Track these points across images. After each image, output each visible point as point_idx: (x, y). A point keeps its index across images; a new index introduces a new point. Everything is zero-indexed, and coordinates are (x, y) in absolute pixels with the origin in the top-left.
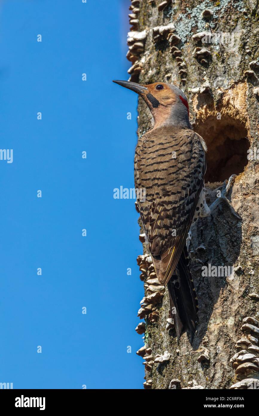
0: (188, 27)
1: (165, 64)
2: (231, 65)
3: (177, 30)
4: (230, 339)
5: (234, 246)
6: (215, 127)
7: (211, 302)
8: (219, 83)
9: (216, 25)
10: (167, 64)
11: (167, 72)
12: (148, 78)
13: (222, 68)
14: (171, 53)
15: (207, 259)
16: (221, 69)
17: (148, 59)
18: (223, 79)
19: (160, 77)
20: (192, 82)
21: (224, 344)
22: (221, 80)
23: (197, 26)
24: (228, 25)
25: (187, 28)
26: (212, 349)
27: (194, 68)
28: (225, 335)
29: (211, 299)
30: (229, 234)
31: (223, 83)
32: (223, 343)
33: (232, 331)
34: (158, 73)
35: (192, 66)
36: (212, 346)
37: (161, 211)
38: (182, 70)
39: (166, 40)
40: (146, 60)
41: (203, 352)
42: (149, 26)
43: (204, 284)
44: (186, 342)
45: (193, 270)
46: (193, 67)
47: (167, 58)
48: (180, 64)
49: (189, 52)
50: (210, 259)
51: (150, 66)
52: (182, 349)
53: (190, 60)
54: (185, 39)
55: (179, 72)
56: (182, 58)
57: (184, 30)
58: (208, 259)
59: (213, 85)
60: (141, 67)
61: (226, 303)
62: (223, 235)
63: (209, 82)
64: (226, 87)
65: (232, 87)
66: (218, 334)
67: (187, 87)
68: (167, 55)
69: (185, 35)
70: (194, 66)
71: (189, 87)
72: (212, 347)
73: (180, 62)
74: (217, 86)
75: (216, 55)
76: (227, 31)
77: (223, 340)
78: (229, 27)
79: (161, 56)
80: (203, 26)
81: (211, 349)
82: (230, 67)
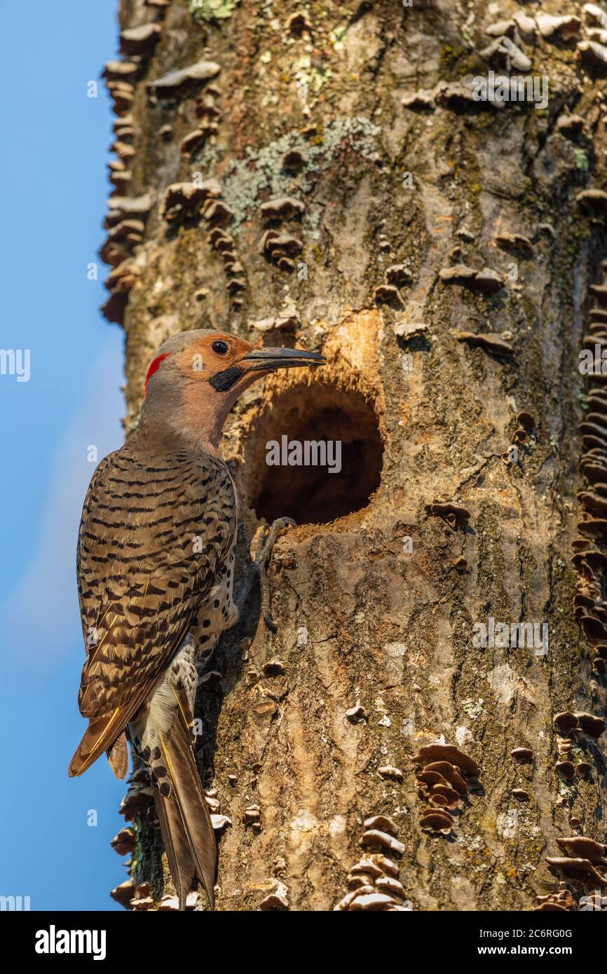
0: (250, 189)
1: (196, 269)
2: (346, 274)
3: (225, 195)
4: (335, 864)
5: (347, 664)
6: (301, 409)
7: (293, 783)
8: (318, 311)
9: (314, 185)
10: (200, 268)
11: (198, 283)
12: (154, 298)
13: (326, 278)
14: (210, 243)
15: (285, 689)
16: (324, 281)
17: (153, 257)
18: (328, 302)
19: (182, 296)
20: (258, 308)
21: (323, 874)
22: (323, 306)
23: (269, 187)
24: (341, 188)
25: (247, 192)
26: (294, 883)
27: (261, 277)
28: (324, 854)
29: (295, 775)
30: (336, 637)
31: (327, 312)
32: (320, 871)
33: (339, 846)
34: (176, 288)
35: (257, 273)
36: (294, 877)
37: (116, 625)
38: (235, 280)
39: (199, 214)
40: (147, 259)
41: (274, 889)
42: (157, 187)
43: (279, 743)
44: (234, 869)
45: (255, 712)
46: (261, 275)
47: (200, 255)
48: (231, 266)
49: (251, 242)
50: (294, 689)
51: (158, 273)
52: (224, 883)
53: (253, 259)
54: (243, 215)
55: (228, 284)
56: (234, 253)
57: (241, 195)
58: (289, 689)
59: (305, 315)
60: (136, 275)
61: (326, 786)
62: (322, 638)
63: (297, 309)
64: (335, 321)
65: (348, 320)
66: (308, 852)
67: (245, 318)
68: (199, 249)
69: (242, 205)
70: (263, 274)
71: (251, 319)
72: (294, 881)
73: (231, 263)
74: (314, 317)
75: (314, 251)
76: (337, 199)
77: (320, 864)
78: (342, 192)
79: (185, 250)
80: (283, 187)
81: (290, 884)
82: (343, 277)
